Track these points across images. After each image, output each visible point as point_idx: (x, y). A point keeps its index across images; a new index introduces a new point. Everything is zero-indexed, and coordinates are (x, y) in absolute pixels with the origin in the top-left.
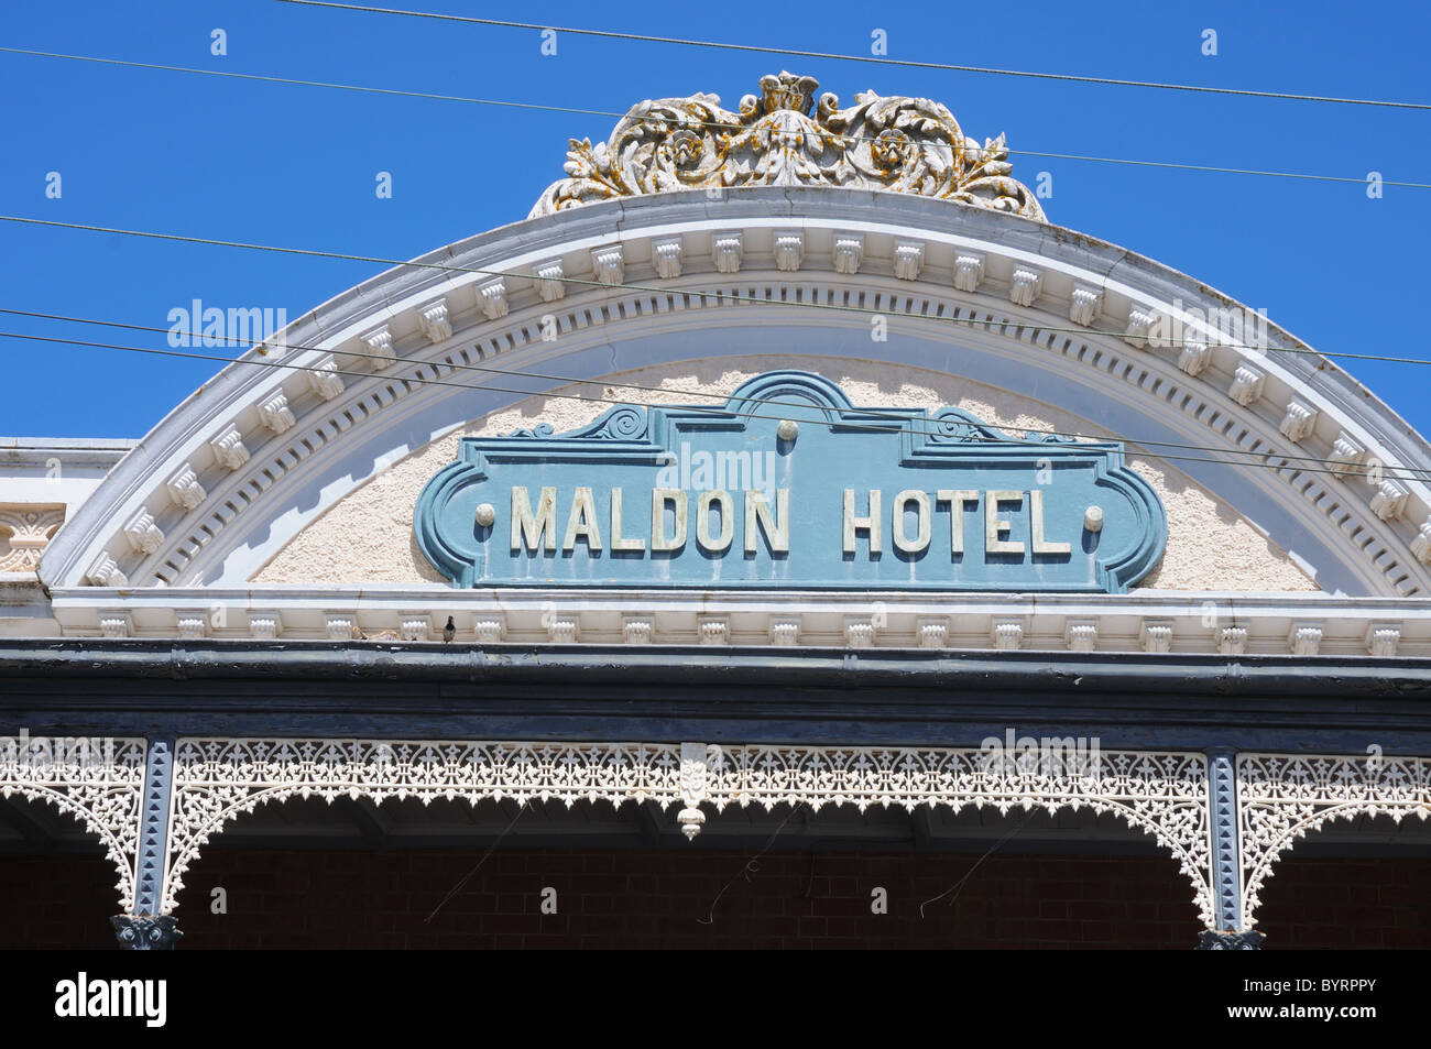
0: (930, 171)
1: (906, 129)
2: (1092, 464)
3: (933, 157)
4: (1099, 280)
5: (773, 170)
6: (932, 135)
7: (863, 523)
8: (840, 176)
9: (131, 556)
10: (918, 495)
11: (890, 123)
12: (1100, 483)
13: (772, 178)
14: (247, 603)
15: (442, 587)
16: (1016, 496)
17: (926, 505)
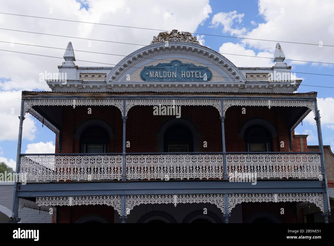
0: (189, 39)
1: (187, 35)
2: (205, 69)
3: (189, 38)
4: (206, 51)
5: (174, 39)
6: (189, 36)
7: (183, 75)
8: (180, 40)
9: (114, 78)
10: (189, 72)
11: (185, 34)
12: (206, 71)
13: (174, 40)
14: (125, 83)
15: (144, 81)
16: (198, 72)
17: (189, 73)
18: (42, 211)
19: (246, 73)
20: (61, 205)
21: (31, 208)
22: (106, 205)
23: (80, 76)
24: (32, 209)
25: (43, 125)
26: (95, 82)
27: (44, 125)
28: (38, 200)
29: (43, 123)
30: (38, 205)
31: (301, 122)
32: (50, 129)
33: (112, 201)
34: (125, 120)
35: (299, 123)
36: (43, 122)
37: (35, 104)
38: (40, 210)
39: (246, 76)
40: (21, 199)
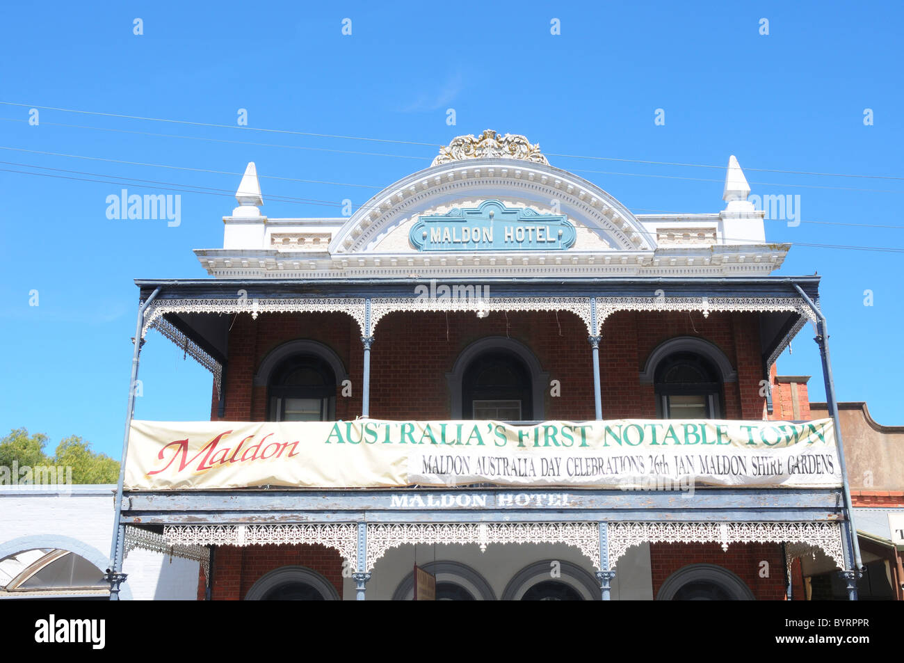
0: (522, 152)
1: (517, 142)
2: (560, 220)
3: (523, 149)
4: (561, 179)
5: (487, 153)
6: (522, 144)
7: (509, 235)
8: (502, 154)
9: (348, 245)
10: (521, 228)
11: (513, 141)
12: (562, 224)
13: (486, 155)
14: (373, 256)
15: (416, 251)
16: (543, 228)
17: (523, 230)
18: (177, 557)
19: (657, 229)
20: (219, 544)
21: (152, 550)
22: (322, 544)
23: (273, 240)
24: (155, 552)
25: (185, 356)
26: (304, 253)
27: (187, 354)
28: (168, 532)
29: (186, 351)
30: (168, 543)
31: (788, 346)
32: (201, 362)
33: (335, 536)
34: (367, 346)
35: (783, 349)
36: (186, 349)
37: (168, 310)
38: (172, 553)
39: (658, 236)
40: (130, 527)
